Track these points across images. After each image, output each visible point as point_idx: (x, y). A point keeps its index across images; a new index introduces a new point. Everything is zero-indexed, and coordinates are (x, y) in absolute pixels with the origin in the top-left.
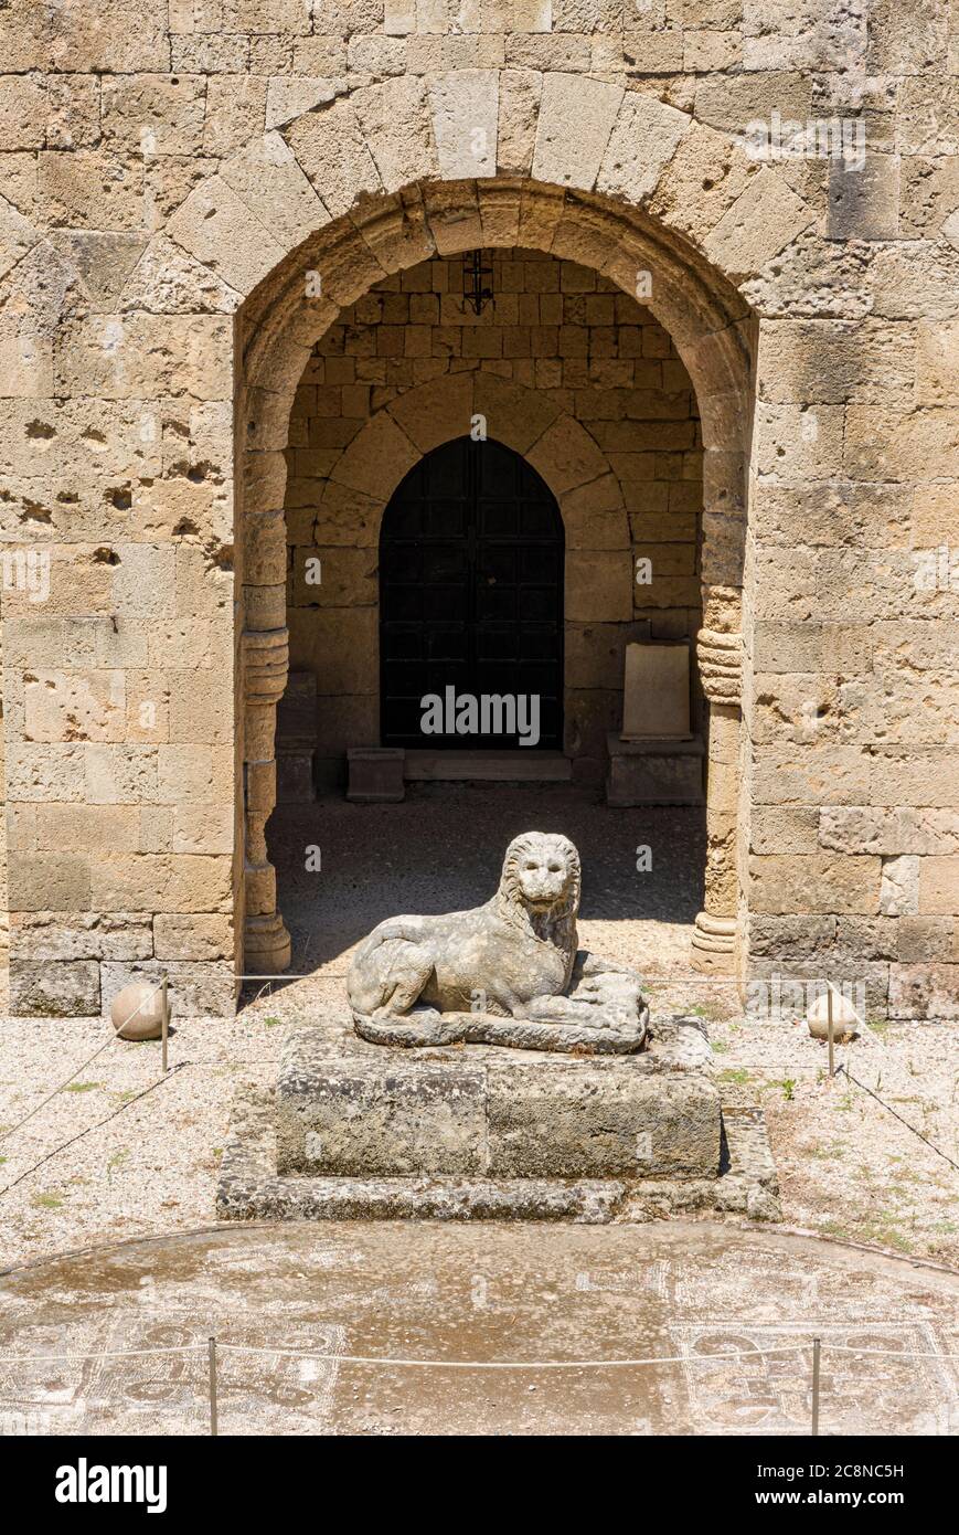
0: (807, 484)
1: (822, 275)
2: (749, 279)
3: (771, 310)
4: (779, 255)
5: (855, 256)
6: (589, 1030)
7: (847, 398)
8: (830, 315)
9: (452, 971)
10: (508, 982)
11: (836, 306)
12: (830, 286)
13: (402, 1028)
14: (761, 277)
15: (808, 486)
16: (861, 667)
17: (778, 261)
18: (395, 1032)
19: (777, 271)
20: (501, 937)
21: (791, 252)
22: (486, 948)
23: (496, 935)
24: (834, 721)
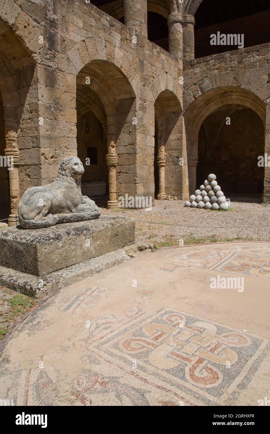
0: (48, 104)
1: (48, 57)
2: (34, 53)
3: (39, 62)
4: (40, 49)
5: (53, 54)
6: (92, 212)
7: (54, 86)
8: (49, 66)
9: (57, 200)
10: (72, 201)
11: (50, 64)
12: (49, 60)
13: (45, 221)
14: (37, 54)
15: (48, 105)
16: (59, 148)
17: (39, 51)
18: (44, 223)
19: (40, 53)
20: (68, 187)
21: (42, 49)
22: (64, 192)
23: (66, 187)
24: (55, 159)
